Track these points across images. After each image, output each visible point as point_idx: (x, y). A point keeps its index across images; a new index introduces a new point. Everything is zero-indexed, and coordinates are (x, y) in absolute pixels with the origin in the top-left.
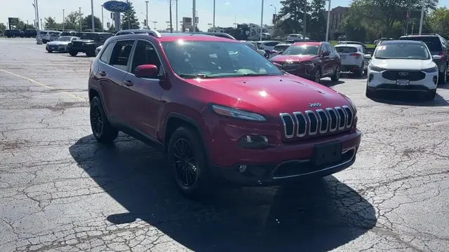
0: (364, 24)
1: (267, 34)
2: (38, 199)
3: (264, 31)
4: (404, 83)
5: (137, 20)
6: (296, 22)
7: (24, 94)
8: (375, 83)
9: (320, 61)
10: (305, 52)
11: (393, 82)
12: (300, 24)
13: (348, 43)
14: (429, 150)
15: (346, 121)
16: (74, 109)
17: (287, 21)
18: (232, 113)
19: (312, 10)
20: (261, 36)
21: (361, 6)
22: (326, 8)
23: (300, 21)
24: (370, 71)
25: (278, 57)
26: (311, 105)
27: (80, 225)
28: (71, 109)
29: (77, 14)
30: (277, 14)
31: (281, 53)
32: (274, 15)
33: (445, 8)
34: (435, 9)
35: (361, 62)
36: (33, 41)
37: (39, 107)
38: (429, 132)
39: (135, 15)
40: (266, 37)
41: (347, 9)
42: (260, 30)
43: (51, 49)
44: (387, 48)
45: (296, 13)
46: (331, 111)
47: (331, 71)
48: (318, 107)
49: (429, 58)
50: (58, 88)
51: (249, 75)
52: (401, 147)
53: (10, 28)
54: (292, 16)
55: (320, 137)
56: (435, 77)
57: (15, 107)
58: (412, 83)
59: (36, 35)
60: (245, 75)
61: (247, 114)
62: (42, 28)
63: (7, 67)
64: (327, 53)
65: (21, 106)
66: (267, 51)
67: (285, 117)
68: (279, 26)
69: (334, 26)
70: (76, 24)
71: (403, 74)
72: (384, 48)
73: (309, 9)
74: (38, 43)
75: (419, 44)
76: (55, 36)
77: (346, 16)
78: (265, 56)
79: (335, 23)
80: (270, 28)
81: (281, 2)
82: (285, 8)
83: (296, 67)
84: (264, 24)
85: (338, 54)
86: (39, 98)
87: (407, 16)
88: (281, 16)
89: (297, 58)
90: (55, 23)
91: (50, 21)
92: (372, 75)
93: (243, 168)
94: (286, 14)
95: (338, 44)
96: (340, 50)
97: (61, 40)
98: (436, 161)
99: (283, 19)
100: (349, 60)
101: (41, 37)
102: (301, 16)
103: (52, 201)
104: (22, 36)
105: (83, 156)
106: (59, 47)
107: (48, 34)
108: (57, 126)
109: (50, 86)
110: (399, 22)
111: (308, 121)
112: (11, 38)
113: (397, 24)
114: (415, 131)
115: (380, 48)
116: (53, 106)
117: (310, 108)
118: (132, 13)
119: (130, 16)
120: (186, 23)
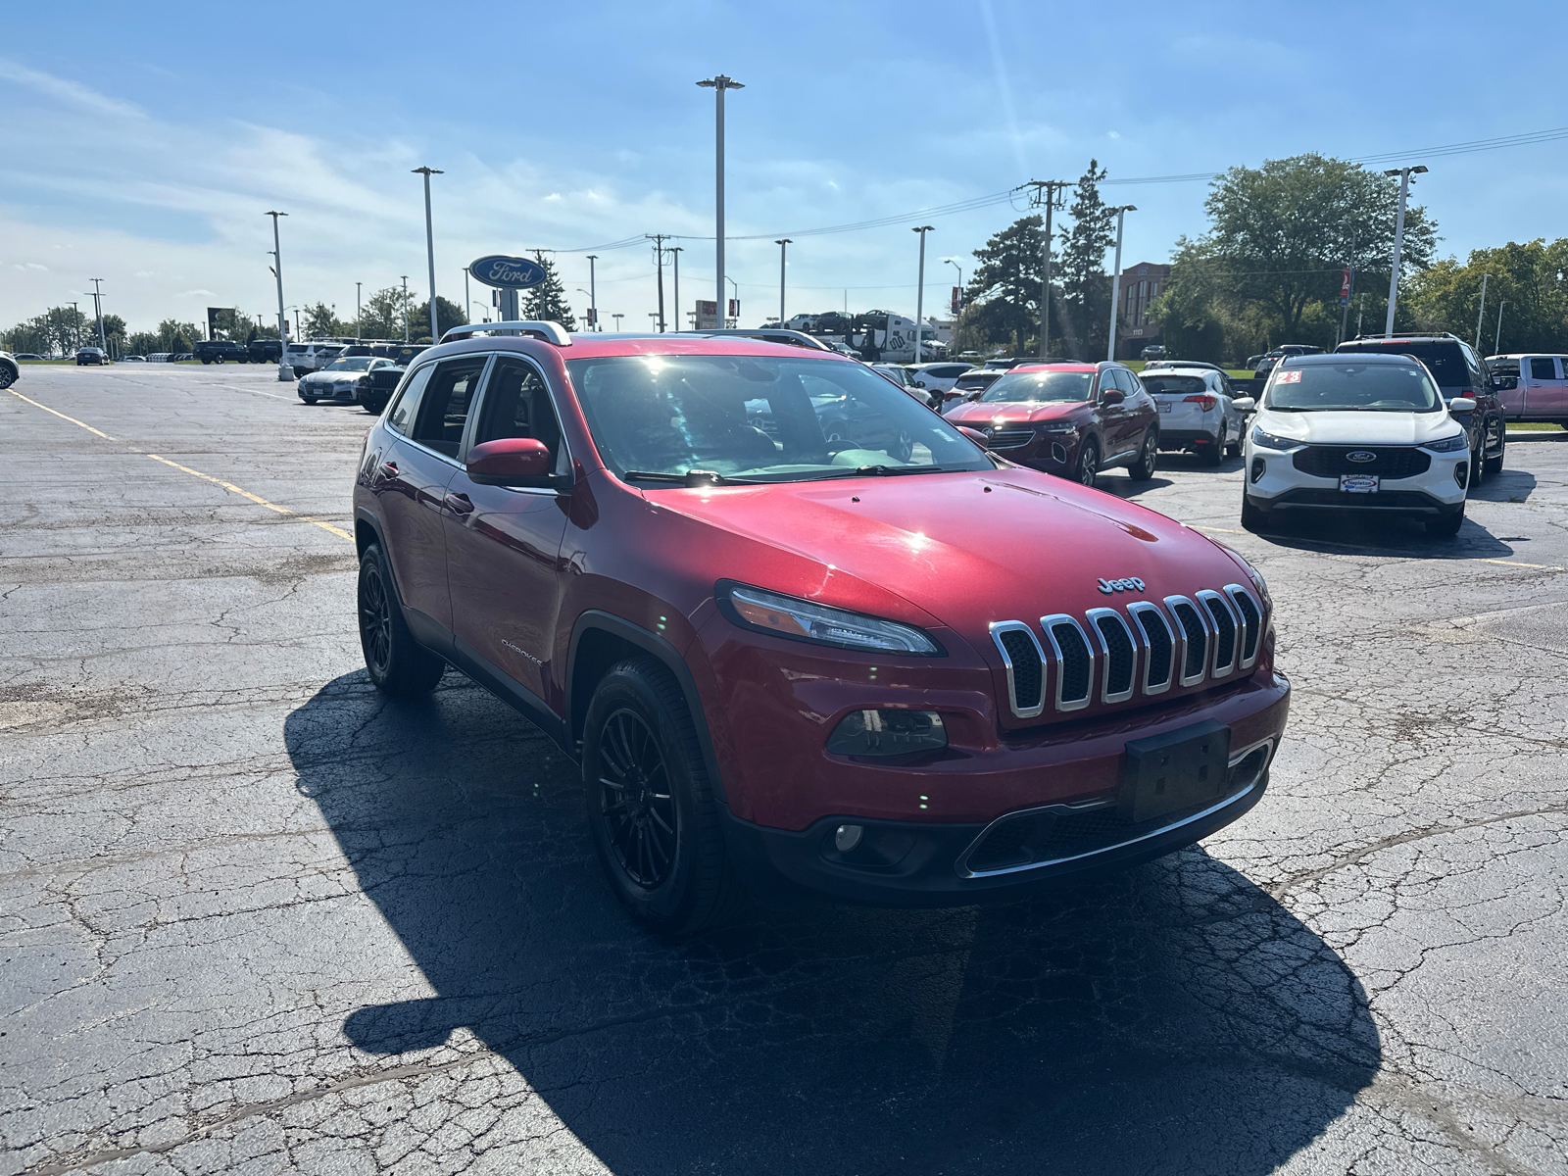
0: (1219, 312)
1: (935, 343)
2: (105, 922)
3: (925, 335)
4: (1363, 484)
5: (566, 311)
6: (1018, 309)
7: (198, 531)
8: (1270, 486)
9: (1096, 419)
10: (1047, 395)
11: (1328, 483)
12: (1031, 313)
13: (1176, 366)
14: (1482, 717)
15: (1239, 642)
16: (333, 576)
17: (992, 305)
18: (804, 622)
19: (1065, 274)
20: (919, 350)
21: (1208, 261)
22: (1108, 265)
23: (1031, 305)
24: (1252, 449)
25: (966, 410)
26: (1109, 586)
27: (217, 1047)
28: (324, 578)
29: (397, 296)
30: (966, 286)
31: (976, 398)
32: (955, 290)
33: (1452, 263)
34: (1424, 265)
35: (1218, 423)
36: (270, 370)
37: (229, 572)
38: (1467, 650)
39: (562, 296)
40: (934, 352)
41: (1166, 268)
42: (915, 333)
43: (311, 396)
44: (1302, 377)
45: (1018, 282)
46: (1182, 609)
47: (1129, 451)
48: (1136, 594)
49: (1437, 407)
50: (306, 509)
51: (871, 472)
52: (1384, 706)
53: (212, 335)
54: (1007, 293)
55: (1143, 709)
56: (1462, 466)
57: (153, 572)
58: (1390, 484)
59: (280, 353)
60: (860, 473)
61: (861, 625)
62: (296, 336)
63: (172, 449)
64: (1117, 397)
65: (172, 571)
66: (935, 393)
67: (1011, 638)
68: (969, 322)
69: (1130, 320)
70: (393, 321)
71: (1358, 456)
72: (1296, 377)
73: (1058, 270)
74: (281, 379)
75: (1404, 365)
76: (328, 356)
77: (1165, 289)
78: (931, 404)
79: (1132, 309)
80: (944, 326)
81: (976, 253)
82: (989, 269)
83: (1023, 438)
84: (926, 314)
85: (1150, 399)
86: (237, 543)
87: (1346, 287)
88: (975, 293)
89: (1023, 412)
90: (336, 322)
91: (322, 314)
92: (1259, 464)
93: (847, 835)
94: (989, 286)
95: (1145, 369)
96: (1153, 385)
97: (343, 368)
98: (1518, 762)
99: (981, 301)
100: (1182, 416)
101: (292, 359)
102: (1035, 291)
103: (153, 935)
104: (242, 358)
105: (315, 746)
106: (337, 389)
107: (310, 351)
108: (266, 634)
109: (281, 503)
110: (1318, 306)
111: (1098, 651)
112: (213, 366)
113: (1313, 309)
114: (1419, 644)
115: (1283, 376)
116: (270, 566)
117: (1104, 599)
118: (553, 290)
119: (549, 298)
120: (706, 316)
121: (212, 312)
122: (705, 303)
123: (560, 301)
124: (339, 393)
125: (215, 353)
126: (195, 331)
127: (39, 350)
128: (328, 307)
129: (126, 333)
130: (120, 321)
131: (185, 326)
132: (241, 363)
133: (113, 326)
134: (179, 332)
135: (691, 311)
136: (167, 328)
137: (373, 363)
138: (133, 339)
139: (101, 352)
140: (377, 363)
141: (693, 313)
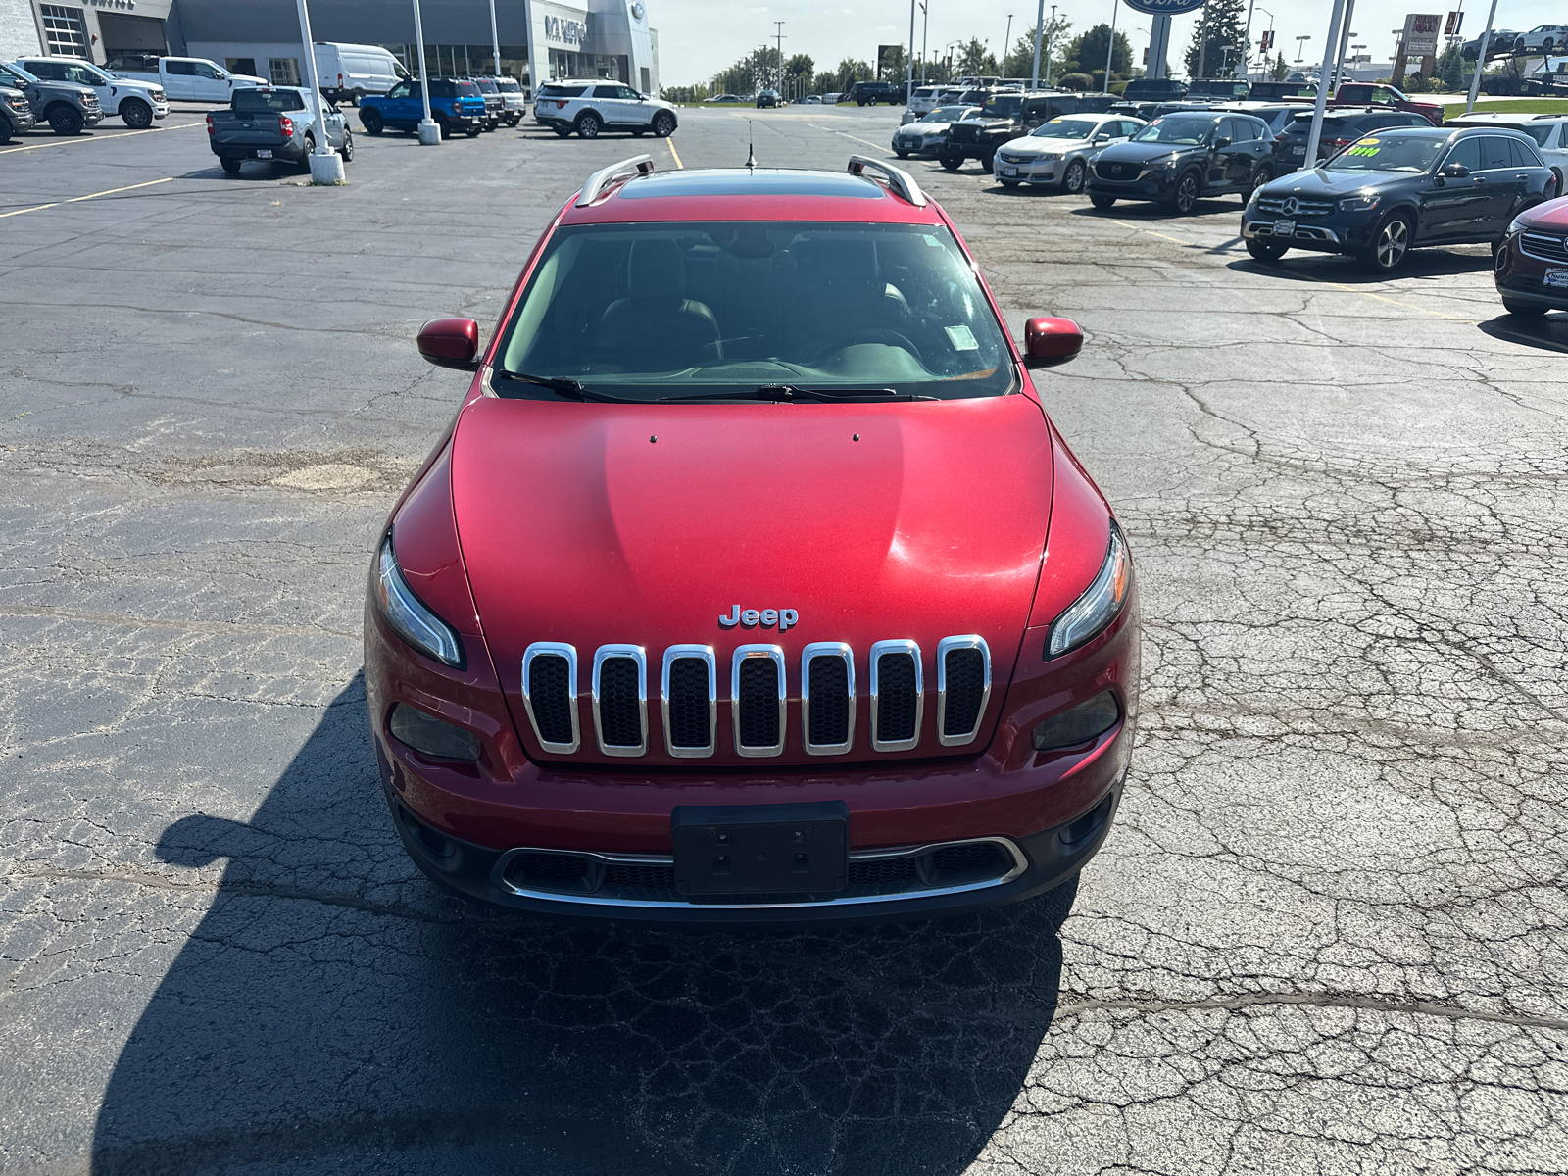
5: (1243, 34)
26: (738, 617)
39: (1241, 16)
43: (902, 149)
53: (878, 74)
76: (945, 104)
91: (975, 50)
97: (939, 118)
111: (655, 696)
118: (1232, 10)
119: (1225, 20)
120: (1417, 34)
121: (882, 49)
122: (1419, 17)
123: (1238, 23)
124: (927, 147)
125: (869, 94)
126: (867, 69)
127: (739, 93)
128: (981, 42)
129: (813, 73)
130: (810, 61)
131: (859, 65)
132: (892, 104)
133: (801, 65)
134: (854, 71)
135: (1399, 29)
136: (846, 67)
137: (967, 112)
138: (818, 78)
139: (776, 95)
140: (971, 113)
141: (1400, 31)
